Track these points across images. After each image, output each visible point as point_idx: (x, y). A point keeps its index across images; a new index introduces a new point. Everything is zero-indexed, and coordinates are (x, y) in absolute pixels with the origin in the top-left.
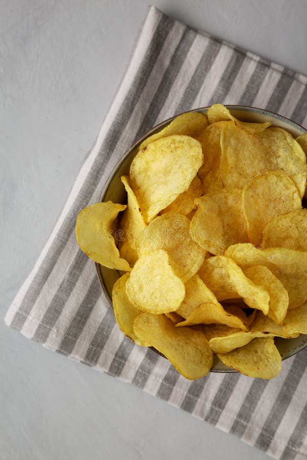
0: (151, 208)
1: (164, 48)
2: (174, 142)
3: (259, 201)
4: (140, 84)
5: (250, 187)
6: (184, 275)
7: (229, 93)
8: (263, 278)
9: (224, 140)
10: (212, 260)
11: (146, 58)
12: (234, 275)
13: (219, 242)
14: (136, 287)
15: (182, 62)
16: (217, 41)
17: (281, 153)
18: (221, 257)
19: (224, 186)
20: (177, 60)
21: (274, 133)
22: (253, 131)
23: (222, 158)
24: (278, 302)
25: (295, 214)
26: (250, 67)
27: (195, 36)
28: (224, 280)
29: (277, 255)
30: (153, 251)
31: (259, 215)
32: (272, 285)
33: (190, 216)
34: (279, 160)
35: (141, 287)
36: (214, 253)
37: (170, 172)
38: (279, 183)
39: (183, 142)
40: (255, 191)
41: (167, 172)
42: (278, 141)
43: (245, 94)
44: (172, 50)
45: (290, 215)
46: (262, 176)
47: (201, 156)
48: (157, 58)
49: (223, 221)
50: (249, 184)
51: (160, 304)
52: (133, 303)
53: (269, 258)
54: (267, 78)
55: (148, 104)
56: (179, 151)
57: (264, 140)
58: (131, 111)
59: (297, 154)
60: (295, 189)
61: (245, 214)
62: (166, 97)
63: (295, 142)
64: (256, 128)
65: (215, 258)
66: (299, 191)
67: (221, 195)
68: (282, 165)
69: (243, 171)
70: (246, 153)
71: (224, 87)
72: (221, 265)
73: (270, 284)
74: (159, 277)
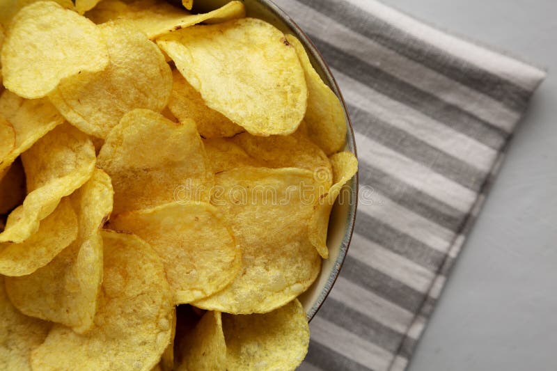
0: (181, 46)
1: (474, 94)
2: (296, 90)
3: (190, 231)
4: (411, 50)
5: (213, 215)
6: (65, 100)
7: (394, 204)
8: (56, 234)
9: (294, 175)
10: (89, 149)
11: (456, 61)
12: (61, 184)
13: (120, 160)
14: (46, 19)
15: (449, 124)
16: (485, 185)
17: (274, 273)
18: (94, 162)
19: (218, 173)
20: (452, 115)
21: (309, 263)
22: (311, 224)
23: (265, 170)
24: (15, 259)
25: (165, 290)
26: (438, 240)
27: (493, 148)
28: (56, 168)
29: (91, 254)
30: (108, 47)
31: (167, 231)
32: (43, 250)
33: (167, 113)
34: (260, 269)
35: (46, 27)
36: (102, 153)
37: (243, 81)
38: (220, 265)
39: (294, 106)
40: (205, 224)
41: (243, 76)
42: (294, 268)
43: (392, 230)
44: (471, 107)
45: (164, 283)
46: (233, 237)
47: (267, 132)
48: (457, 80)
49: (157, 169)
50: (219, 215)
51: (16, 60)
52: (20, 14)
53: (88, 242)
54: (419, 268)
55: (378, 64)
56: (278, 98)
57: (297, 244)
58: (367, 34)
59: (269, 299)
60: (209, 292)
61: (166, 205)
62: (392, 96)
63: (292, 297)
64: (316, 231)
65: (92, 152)
66: (206, 299)
67: (201, 168)
68: (252, 273)
69: (243, 207)
70: (273, 212)
71: (405, 195)
72: (80, 162)
73: (46, 247)
74: (61, 56)
